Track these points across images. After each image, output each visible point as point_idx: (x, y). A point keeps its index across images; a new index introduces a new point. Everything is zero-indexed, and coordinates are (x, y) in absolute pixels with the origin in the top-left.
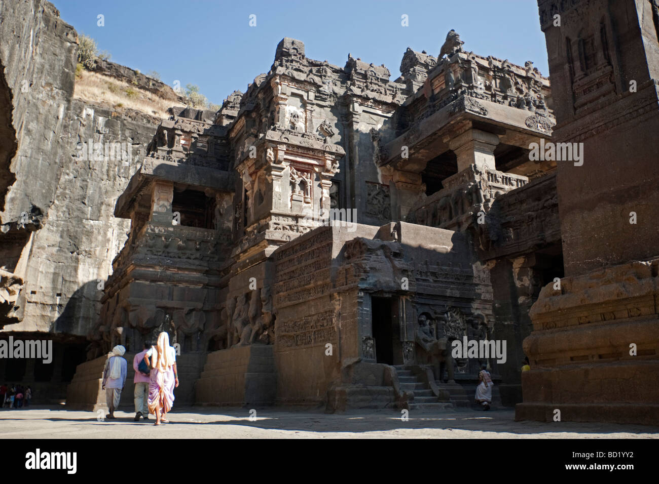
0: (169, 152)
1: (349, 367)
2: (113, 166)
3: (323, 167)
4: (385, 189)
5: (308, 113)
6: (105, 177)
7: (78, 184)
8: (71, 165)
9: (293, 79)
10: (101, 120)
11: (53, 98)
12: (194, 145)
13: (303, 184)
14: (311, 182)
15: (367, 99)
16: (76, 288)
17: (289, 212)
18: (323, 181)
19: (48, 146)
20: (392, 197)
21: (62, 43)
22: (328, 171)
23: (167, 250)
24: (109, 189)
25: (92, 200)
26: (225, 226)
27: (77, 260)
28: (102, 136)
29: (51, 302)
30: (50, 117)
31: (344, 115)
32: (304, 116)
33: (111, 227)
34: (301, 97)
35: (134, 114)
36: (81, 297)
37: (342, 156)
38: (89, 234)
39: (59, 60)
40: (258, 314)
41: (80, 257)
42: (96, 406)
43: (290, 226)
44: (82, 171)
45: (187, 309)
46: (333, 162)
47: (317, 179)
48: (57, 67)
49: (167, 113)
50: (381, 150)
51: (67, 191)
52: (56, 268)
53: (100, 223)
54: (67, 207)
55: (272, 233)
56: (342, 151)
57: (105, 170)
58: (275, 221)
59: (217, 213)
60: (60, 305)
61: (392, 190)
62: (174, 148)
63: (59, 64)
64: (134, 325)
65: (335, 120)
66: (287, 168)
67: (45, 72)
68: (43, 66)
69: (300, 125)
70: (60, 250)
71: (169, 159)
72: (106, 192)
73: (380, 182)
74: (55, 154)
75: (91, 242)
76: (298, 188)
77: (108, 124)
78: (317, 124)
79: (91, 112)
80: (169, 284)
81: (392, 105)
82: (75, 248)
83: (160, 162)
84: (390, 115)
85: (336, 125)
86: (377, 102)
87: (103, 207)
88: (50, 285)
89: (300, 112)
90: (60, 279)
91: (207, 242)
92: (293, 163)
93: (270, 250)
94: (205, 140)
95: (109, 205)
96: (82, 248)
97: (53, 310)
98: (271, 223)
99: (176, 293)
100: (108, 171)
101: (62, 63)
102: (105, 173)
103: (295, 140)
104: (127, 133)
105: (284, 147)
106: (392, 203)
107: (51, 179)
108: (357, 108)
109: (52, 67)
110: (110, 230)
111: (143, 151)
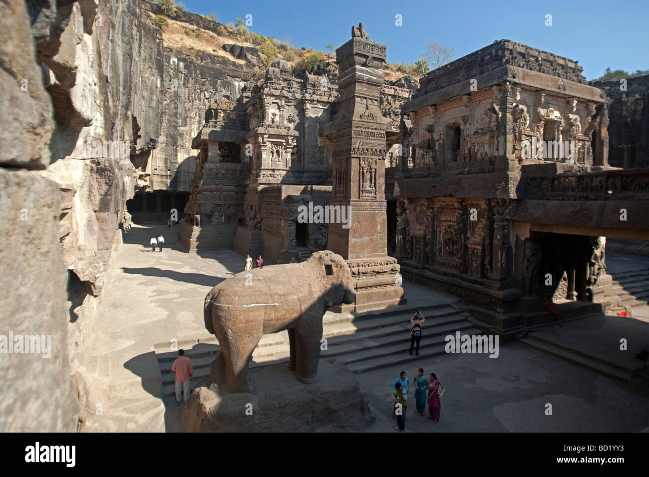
0: (216, 122)
1: (283, 253)
2: (191, 93)
3: (287, 143)
4: (322, 148)
5: (281, 112)
6: (187, 101)
7: (173, 106)
8: (167, 94)
9: (273, 95)
10: (182, 64)
11: (153, 75)
12: (228, 116)
13: (278, 152)
14: (281, 151)
15: (313, 101)
16: (177, 166)
17: (271, 168)
18: (288, 150)
19: (154, 104)
20: (325, 153)
21: (154, 41)
22: (290, 145)
23: (217, 176)
24: (190, 108)
25: (181, 115)
26: (245, 160)
27: (176, 151)
28: (183, 75)
29: (165, 174)
30: (153, 87)
31: (301, 111)
32: (279, 114)
33: (193, 130)
34: (277, 103)
35: (201, 54)
36: (180, 171)
37: (297, 137)
38: (181, 135)
39: (154, 52)
40: (255, 218)
41: (178, 148)
42: (190, 251)
43: (270, 175)
44: (173, 98)
45: (228, 205)
46: (293, 140)
47: (285, 149)
48: (153, 57)
49: (222, 49)
50: (320, 128)
51: (167, 111)
52: (166, 155)
53: (187, 128)
54: (168, 120)
55: (262, 180)
56: (297, 134)
57: (187, 96)
58: (263, 173)
59: (241, 153)
60: (170, 175)
61: (325, 149)
62: (218, 120)
63: (154, 55)
64: (204, 213)
65: (297, 112)
66: (269, 145)
67: (147, 60)
68: (146, 57)
69: (277, 119)
70: (167, 145)
71: (215, 127)
72: (189, 110)
73: (319, 145)
74: (158, 108)
75: (183, 140)
76: (275, 154)
77: (186, 67)
78: (286, 116)
79: (175, 60)
80: (219, 193)
81: (328, 103)
82: (175, 143)
83: (211, 129)
84: (326, 108)
85: (297, 115)
86: (319, 102)
87: (188, 119)
88: (164, 165)
89: (277, 112)
90: (169, 162)
91: (237, 170)
92: (272, 142)
93: (260, 188)
94: (234, 113)
95: (191, 117)
96: (179, 143)
97: (167, 178)
98: (261, 174)
99: (222, 197)
100: (189, 97)
101: (156, 53)
103: (273, 131)
104: (198, 72)
105: (267, 136)
106: (325, 155)
107: (158, 122)
108: (308, 106)
109: (150, 56)
110: (193, 132)
111: (207, 83)
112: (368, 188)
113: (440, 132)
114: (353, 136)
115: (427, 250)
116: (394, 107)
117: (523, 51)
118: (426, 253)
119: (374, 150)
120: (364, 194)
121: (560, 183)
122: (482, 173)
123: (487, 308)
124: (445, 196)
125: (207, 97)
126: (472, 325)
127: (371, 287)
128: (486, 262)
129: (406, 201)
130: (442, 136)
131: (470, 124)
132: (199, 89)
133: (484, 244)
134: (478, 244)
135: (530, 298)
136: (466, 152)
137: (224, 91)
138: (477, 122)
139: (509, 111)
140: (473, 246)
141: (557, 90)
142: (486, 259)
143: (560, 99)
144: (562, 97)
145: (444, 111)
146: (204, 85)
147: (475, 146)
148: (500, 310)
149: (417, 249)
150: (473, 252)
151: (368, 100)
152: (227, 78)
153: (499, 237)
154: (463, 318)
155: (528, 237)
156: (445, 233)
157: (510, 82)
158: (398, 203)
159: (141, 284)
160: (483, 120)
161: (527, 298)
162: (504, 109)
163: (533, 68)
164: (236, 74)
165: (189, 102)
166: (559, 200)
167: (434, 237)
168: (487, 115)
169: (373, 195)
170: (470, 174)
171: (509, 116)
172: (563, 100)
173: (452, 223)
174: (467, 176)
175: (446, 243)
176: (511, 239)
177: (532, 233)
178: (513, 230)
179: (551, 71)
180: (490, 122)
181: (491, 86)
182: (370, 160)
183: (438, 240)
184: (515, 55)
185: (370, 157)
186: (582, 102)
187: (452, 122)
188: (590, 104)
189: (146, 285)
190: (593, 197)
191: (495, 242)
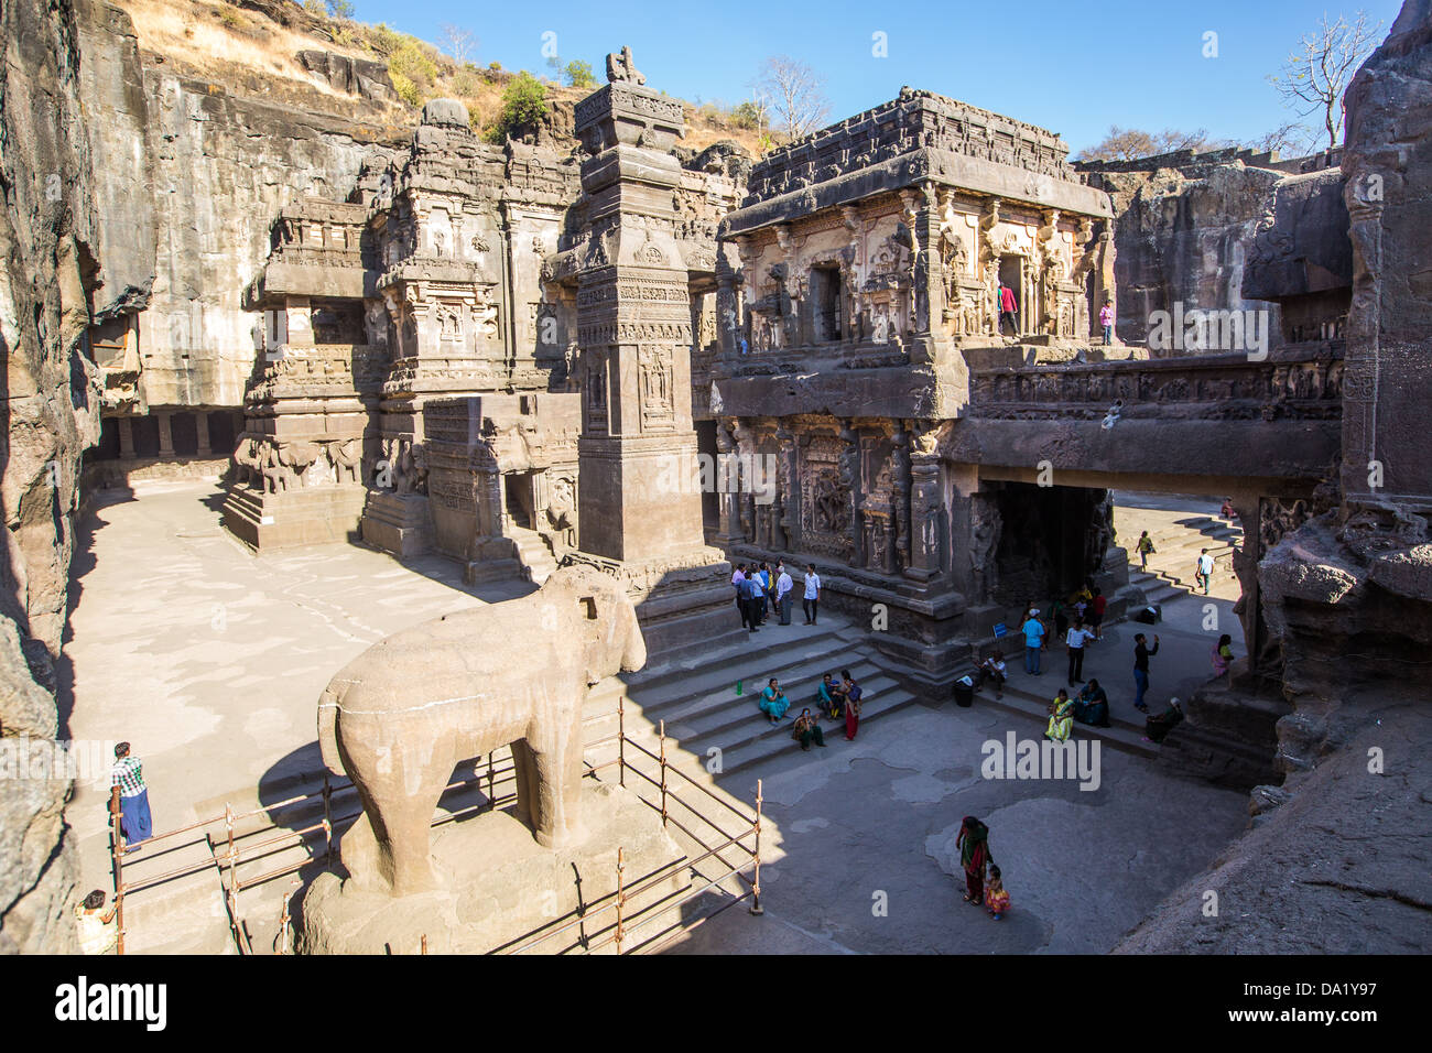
2: (226, 171)
3: (473, 298)
4: (551, 308)
5: (456, 229)
6: (219, 189)
9: (433, 191)
10: (194, 98)
12: (328, 236)
13: (453, 319)
14: (461, 317)
15: (527, 202)
17: (440, 356)
18: (476, 314)
20: (559, 318)
22: (480, 302)
23: (313, 375)
24: (228, 206)
25: (205, 225)
26: (378, 338)
27: (202, 310)
28: (200, 125)
29: (175, 367)
32: (451, 233)
33: (241, 265)
34: (445, 209)
35: (243, 72)
36: (216, 357)
37: (494, 285)
38: (211, 273)
40: (410, 468)
41: (205, 305)
43: (441, 371)
46: (486, 291)
47: (469, 313)
49: (296, 64)
53: (225, 256)
55: (421, 383)
56: (495, 278)
57: (215, 179)
58: (423, 368)
59: (367, 321)
60: (190, 370)
66: (432, 304)
69: (448, 244)
70: (174, 297)
72: (225, 211)
73: (546, 302)
75: (216, 284)
76: (447, 325)
77: (206, 106)
78: (467, 238)
79: (176, 86)
81: (559, 207)
82: (195, 294)
83: (289, 266)
86: (541, 205)
88: (170, 346)
89: (446, 229)
90: (183, 337)
92: (439, 298)
93: (419, 401)
95: (232, 231)
96: (205, 293)
97: (181, 376)
100: (220, 179)
102: (217, 183)
103: (438, 273)
104: (239, 118)
105: (426, 284)
108: (517, 214)
111: (267, 146)
112: (657, 409)
113: (798, 279)
114: (620, 299)
115: (783, 523)
116: (701, 217)
117: (958, 115)
118: (782, 530)
119: (666, 328)
120: (651, 422)
121: (1031, 386)
122: (886, 366)
123: (904, 635)
124: (815, 412)
125: (270, 181)
126: (878, 670)
127: (674, 613)
128: (900, 544)
129: (736, 423)
130: (804, 288)
131: (858, 264)
132: (247, 161)
133: (893, 507)
134: (883, 508)
135: (984, 609)
136: (853, 321)
137: (311, 167)
138: (872, 261)
139: (933, 242)
140: (874, 514)
141: (1022, 197)
142: (900, 538)
143: (1027, 213)
144: (1031, 209)
145: (807, 236)
146: (259, 152)
147: (869, 311)
148: (928, 637)
149: (762, 520)
150: (873, 523)
151: (648, 219)
152: (315, 136)
153: (921, 495)
154: (860, 658)
155: (977, 491)
156: (817, 486)
157: (933, 182)
158: (719, 427)
159: (141, 650)
160: (885, 257)
161: (977, 609)
162: (924, 239)
163: (977, 151)
164: (336, 127)
165: (224, 191)
166: (1030, 418)
167: (797, 496)
168: (890, 247)
169: (668, 421)
170: (863, 367)
171: (933, 253)
172: (1033, 213)
173: (831, 467)
174: (856, 371)
175: (821, 507)
176: (946, 496)
177: (982, 482)
178: (949, 479)
179: (1010, 158)
180: (897, 261)
181: (899, 190)
182: (658, 349)
183: (804, 500)
184: (942, 123)
185: (657, 342)
186: (1067, 217)
187: (822, 258)
188: (1082, 219)
189: (154, 653)
190: (1091, 414)
191: (915, 504)
